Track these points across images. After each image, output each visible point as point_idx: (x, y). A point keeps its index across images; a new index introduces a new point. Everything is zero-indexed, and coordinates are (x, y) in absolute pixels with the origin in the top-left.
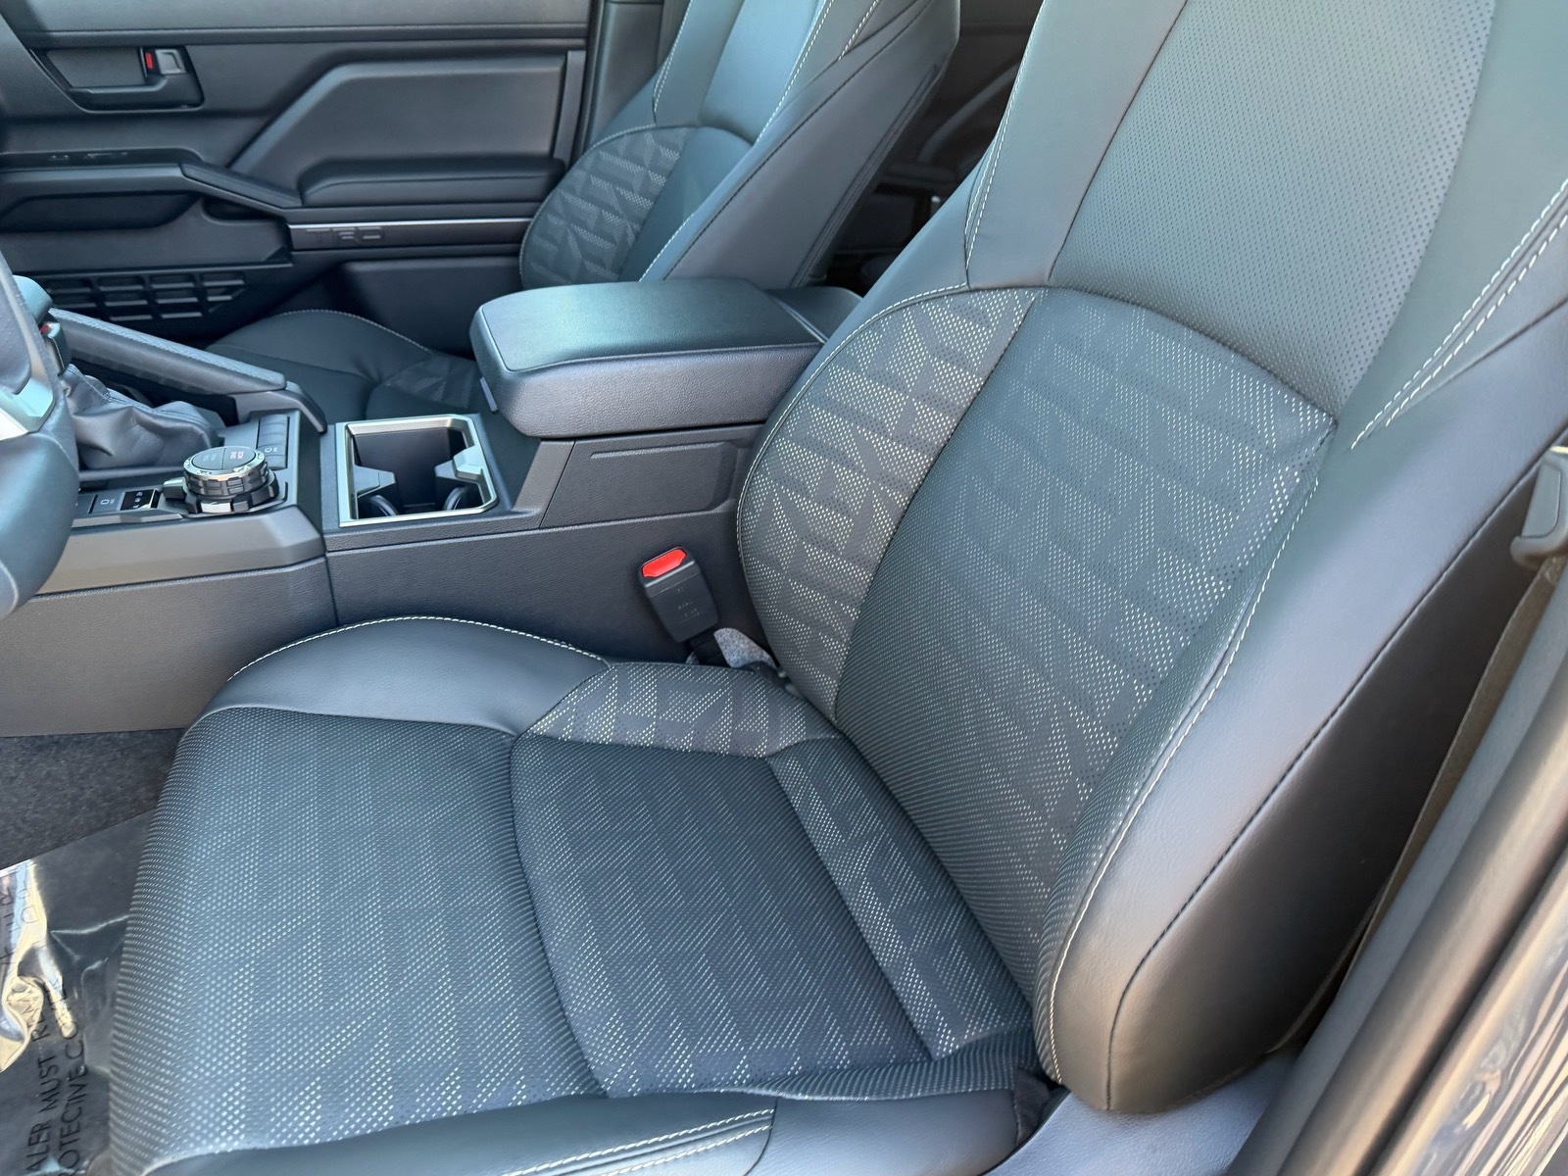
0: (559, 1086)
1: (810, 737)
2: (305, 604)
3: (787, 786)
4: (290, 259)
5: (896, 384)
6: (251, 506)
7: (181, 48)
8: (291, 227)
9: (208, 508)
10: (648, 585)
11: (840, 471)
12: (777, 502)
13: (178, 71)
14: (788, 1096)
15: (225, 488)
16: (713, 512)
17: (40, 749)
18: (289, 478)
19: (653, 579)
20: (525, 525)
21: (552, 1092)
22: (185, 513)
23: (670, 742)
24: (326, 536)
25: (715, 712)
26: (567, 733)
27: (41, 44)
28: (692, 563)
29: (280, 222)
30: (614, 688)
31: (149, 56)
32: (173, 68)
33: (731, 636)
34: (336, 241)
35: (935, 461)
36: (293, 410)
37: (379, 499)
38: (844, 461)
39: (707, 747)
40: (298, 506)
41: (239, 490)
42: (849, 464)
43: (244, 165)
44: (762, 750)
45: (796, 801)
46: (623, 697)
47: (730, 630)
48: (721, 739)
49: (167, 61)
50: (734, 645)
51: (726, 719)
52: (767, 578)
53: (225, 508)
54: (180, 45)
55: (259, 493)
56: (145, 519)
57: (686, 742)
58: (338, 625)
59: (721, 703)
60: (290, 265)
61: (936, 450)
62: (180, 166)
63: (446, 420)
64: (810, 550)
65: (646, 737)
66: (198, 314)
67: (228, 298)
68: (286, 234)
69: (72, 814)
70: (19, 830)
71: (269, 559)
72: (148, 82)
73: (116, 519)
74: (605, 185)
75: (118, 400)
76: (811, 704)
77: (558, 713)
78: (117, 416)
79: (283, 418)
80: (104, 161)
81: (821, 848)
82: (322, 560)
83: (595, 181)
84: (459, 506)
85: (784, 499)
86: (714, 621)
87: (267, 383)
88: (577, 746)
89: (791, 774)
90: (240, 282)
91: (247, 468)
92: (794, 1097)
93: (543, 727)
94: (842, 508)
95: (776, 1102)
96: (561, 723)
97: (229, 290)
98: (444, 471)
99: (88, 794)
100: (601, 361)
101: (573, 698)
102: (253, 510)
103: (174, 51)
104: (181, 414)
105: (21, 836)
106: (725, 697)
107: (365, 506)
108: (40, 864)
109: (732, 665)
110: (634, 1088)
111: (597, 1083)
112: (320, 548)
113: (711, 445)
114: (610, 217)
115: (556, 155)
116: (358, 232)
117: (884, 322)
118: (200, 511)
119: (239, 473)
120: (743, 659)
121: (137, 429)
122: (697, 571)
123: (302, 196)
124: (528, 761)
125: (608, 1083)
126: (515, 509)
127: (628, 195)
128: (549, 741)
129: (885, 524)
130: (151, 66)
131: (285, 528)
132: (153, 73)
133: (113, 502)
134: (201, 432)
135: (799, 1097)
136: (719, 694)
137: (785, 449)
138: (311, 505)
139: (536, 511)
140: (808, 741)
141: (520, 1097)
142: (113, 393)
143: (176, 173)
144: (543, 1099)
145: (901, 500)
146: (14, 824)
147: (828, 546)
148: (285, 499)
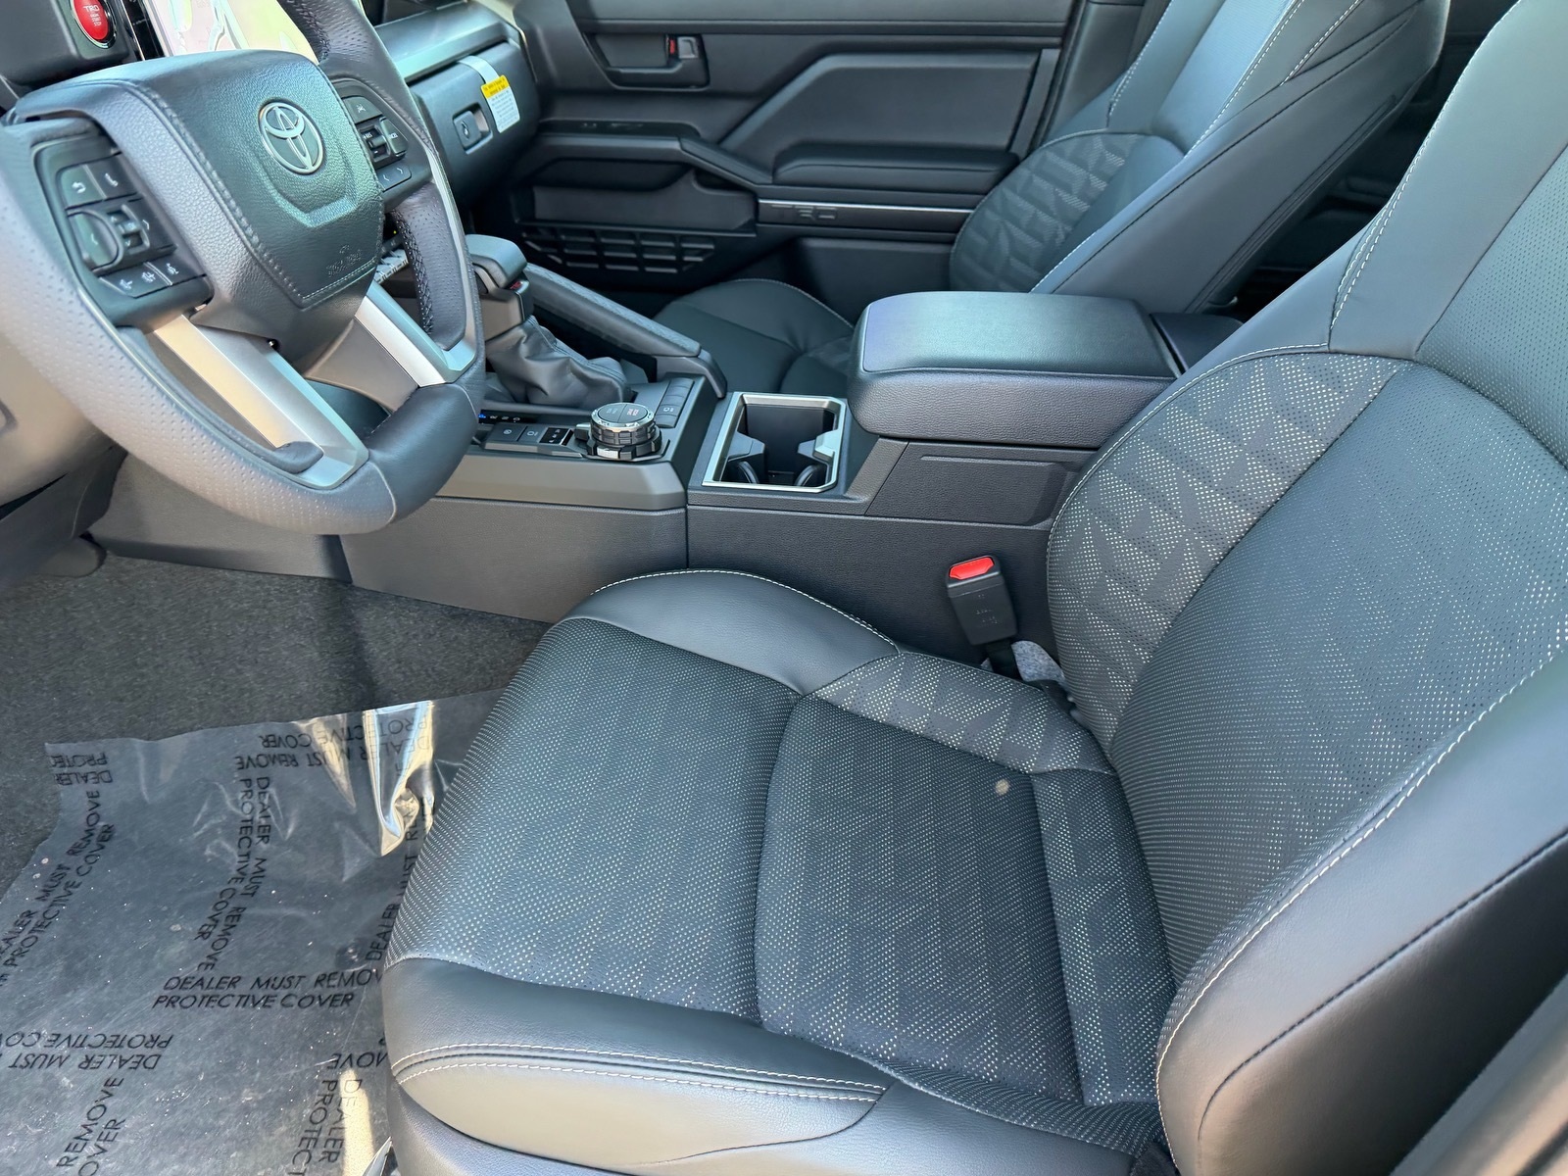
0: (723, 1000)
1: (1082, 767)
2: (666, 544)
3: (1041, 807)
4: (755, 230)
5: (1233, 435)
6: (634, 455)
7: (699, 37)
8: (761, 201)
9: (602, 452)
10: (950, 586)
11: (1157, 514)
12: (1088, 530)
13: (693, 56)
14: (905, 1082)
15: (617, 439)
16: (1031, 528)
17: (454, 617)
18: (672, 437)
19: (958, 580)
20: (854, 509)
21: (714, 1006)
22: (585, 453)
23: (939, 735)
24: (689, 492)
25: (992, 717)
26: (847, 704)
27: (592, 29)
28: (996, 573)
29: (754, 195)
30: (897, 674)
31: (672, 43)
32: (688, 53)
33: (1032, 650)
34: (796, 217)
35: (1258, 520)
36: (699, 376)
37: (746, 466)
38: (1162, 503)
39: (974, 749)
40: (673, 463)
41: (628, 441)
42: (1167, 507)
43: (732, 143)
44: (1030, 766)
45: (1045, 825)
46: (904, 684)
47: (1031, 643)
48: (991, 743)
49: (686, 48)
50: (1031, 658)
51: (1000, 726)
52: (1067, 603)
53: (614, 455)
54: (698, 34)
55: (645, 446)
56: (554, 453)
57: (955, 740)
58: (687, 566)
59: (997, 713)
60: (753, 235)
61: (1261, 510)
62: (679, 140)
63: (824, 402)
64: (1113, 586)
65: (918, 725)
66: (674, 271)
67: (700, 259)
68: (757, 204)
69: (467, 673)
70: (429, 676)
71: (642, 502)
72: (669, 66)
73: (534, 449)
74: (1045, 185)
75: (562, 350)
76: (1090, 736)
77: (842, 684)
78: (557, 363)
79: (688, 382)
80: (624, 131)
81: (1053, 877)
82: (682, 511)
83: (1037, 181)
84: (809, 484)
85: (1096, 530)
86: (1012, 632)
87: (683, 349)
88: (853, 717)
89: (1049, 797)
90: (711, 247)
91: (636, 425)
92: (911, 1084)
93: (827, 693)
94: (1152, 551)
95: (890, 1082)
96: (844, 693)
97: (702, 252)
98: (805, 449)
99: (481, 660)
100: (946, 372)
101: (859, 674)
102: (636, 460)
103: (692, 39)
104: (607, 369)
105: (430, 680)
106: (1004, 707)
107: (730, 471)
108: (437, 706)
109: (1026, 677)
110: (787, 1027)
111: (758, 1012)
112: (684, 500)
113: (1040, 464)
114: (1044, 218)
115: (1014, 150)
116: (817, 212)
117: (1233, 371)
118: (596, 454)
119: (631, 427)
120: (1040, 674)
121: (570, 376)
122: (1001, 582)
123: (774, 172)
124: (803, 720)
125: (766, 1015)
126: (847, 495)
127: (1065, 197)
128: (829, 707)
129: (1192, 574)
130: (672, 50)
131: (659, 479)
132: (674, 57)
133: (536, 433)
134: (618, 386)
135: (916, 1086)
136: (998, 703)
137: (1107, 481)
138: (685, 464)
139: (864, 499)
140: (1078, 770)
141: (688, 999)
142: (560, 344)
143: (675, 145)
144: (707, 1009)
145: (1214, 553)
146: (426, 671)
147: (1131, 585)
148: (663, 455)
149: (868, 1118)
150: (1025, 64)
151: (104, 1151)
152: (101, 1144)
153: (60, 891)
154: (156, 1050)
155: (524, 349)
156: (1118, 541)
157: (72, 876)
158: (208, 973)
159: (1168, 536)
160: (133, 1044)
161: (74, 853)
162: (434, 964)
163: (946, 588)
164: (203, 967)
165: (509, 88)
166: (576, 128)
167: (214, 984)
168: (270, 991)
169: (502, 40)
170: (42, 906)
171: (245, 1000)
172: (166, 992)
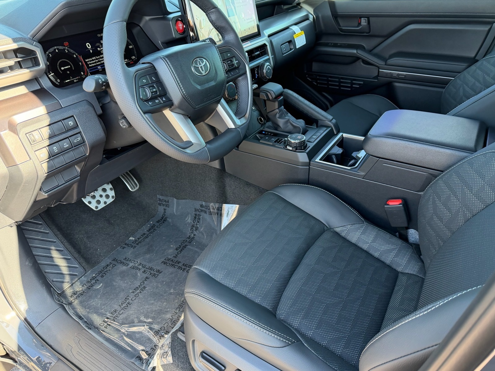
0: (267, 305)
1: (417, 274)
2: (302, 176)
3: (398, 283)
4: (377, 79)
6: (296, 149)
7: (368, 18)
8: (380, 70)
9: (288, 147)
10: (385, 206)
11: (453, 198)
13: (365, 24)
14: (303, 342)
15: (292, 144)
16: (419, 193)
17: (247, 184)
18: (311, 145)
19: (389, 205)
20: (359, 176)
21: (264, 305)
22: (284, 147)
23: (371, 252)
24: (311, 162)
25: (390, 251)
26: (343, 234)
27: (336, 15)
28: (401, 206)
29: (379, 68)
30: (362, 230)
31: (360, 19)
32: (364, 23)
33: (415, 233)
34: (391, 76)
35: (485, 208)
36: (329, 127)
37: (334, 157)
38: (455, 195)
39: (382, 259)
40: (307, 154)
41: (295, 145)
42: (456, 196)
43: (376, 51)
44: (399, 269)
45: (396, 288)
46: (363, 233)
47: (415, 230)
48: (388, 259)
49: (364, 22)
50: (413, 235)
51: (393, 254)
52: (422, 220)
53: (291, 148)
54: (368, 17)
55: (302, 146)
56: (276, 146)
57: (376, 255)
58: (308, 184)
59: (393, 249)
60: (376, 80)
61: (487, 205)
62: (357, 50)
64: (435, 218)
65: (365, 247)
66: (350, 89)
67: (358, 86)
68: (379, 71)
69: (248, 200)
70: (239, 198)
71: (297, 163)
72: (358, 27)
73: (271, 144)
74: (480, 73)
75: (290, 117)
77: (341, 228)
78: (286, 120)
79: (325, 129)
80: (341, 46)
81: (391, 305)
82: (308, 167)
84: (350, 166)
85: (433, 199)
86: (406, 225)
87: (327, 118)
88: (345, 239)
89: (402, 280)
90: (362, 83)
91: (299, 141)
92: (304, 344)
93: (338, 230)
94: (449, 210)
95: (299, 340)
96: (343, 231)
97: (359, 84)
98: (354, 154)
99: (252, 197)
101: (349, 227)
102: (297, 151)
103: (366, 19)
104: (301, 123)
105: (239, 200)
106: (396, 249)
107: (327, 158)
108: (239, 206)
109: (410, 241)
110: (282, 317)
111: (276, 311)
112: (309, 164)
113: (424, 173)
115: (476, 58)
116: (398, 75)
117: (489, 155)
118: (286, 147)
119: (297, 141)
120: (416, 241)
121: (289, 124)
122: (403, 208)
123: (386, 62)
124: (327, 236)
125: (278, 312)
126: (358, 171)
128: (337, 234)
129: (461, 220)
130: (359, 22)
131: (303, 157)
132: (360, 24)
133: (274, 139)
134: (301, 128)
135: (306, 345)
136: (394, 247)
137: (440, 183)
138: (312, 155)
139: (363, 174)
140: (415, 275)
141: (257, 301)
142: (289, 114)
143: (355, 51)
144: (261, 304)
145: (469, 215)
146: (239, 197)
147: (441, 220)
148: (305, 151)
149: (287, 347)
150: (486, 28)
151: (141, 292)
152: (141, 291)
153: (152, 230)
154: (158, 273)
155: (278, 115)
156: (439, 204)
157: (156, 228)
158: (174, 259)
159: (455, 206)
160: (154, 270)
161: (158, 222)
162: (200, 271)
163: (384, 207)
164: (174, 257)
165: (304, 35)
166: (327, 45)
167: (175, 262)
168: (185, 268)
169: (308, 19)
170: (148, 233)
171: (180, 268)
172: (164, 261)
